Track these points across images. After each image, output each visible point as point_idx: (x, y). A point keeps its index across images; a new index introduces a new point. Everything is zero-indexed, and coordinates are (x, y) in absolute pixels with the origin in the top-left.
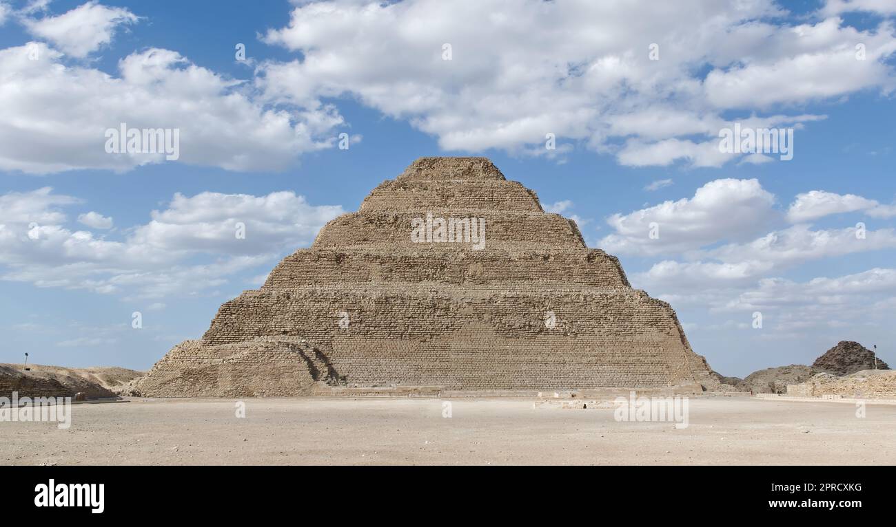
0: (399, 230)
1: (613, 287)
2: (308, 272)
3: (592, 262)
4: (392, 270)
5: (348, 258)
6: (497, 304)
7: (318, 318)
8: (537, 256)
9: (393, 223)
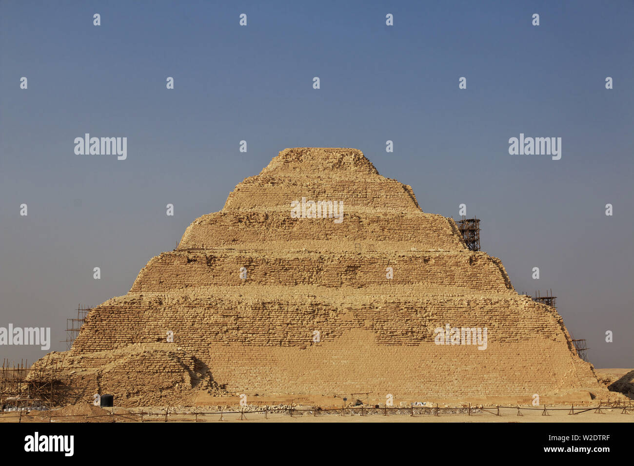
0: (271, 230)
1: (496, 291)
2: (177, 275)
3: (474, 264)
4: (266, 274)
5: (219, 260)
6: (378, 310)
7: (193, 325)
8: (416, 258)
9: (263, 222)
